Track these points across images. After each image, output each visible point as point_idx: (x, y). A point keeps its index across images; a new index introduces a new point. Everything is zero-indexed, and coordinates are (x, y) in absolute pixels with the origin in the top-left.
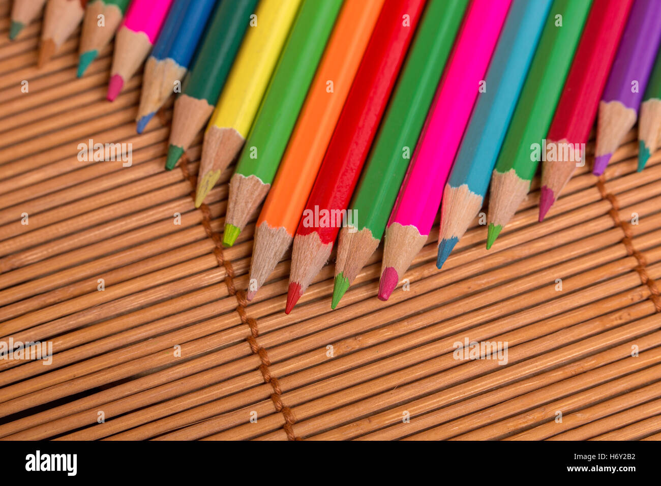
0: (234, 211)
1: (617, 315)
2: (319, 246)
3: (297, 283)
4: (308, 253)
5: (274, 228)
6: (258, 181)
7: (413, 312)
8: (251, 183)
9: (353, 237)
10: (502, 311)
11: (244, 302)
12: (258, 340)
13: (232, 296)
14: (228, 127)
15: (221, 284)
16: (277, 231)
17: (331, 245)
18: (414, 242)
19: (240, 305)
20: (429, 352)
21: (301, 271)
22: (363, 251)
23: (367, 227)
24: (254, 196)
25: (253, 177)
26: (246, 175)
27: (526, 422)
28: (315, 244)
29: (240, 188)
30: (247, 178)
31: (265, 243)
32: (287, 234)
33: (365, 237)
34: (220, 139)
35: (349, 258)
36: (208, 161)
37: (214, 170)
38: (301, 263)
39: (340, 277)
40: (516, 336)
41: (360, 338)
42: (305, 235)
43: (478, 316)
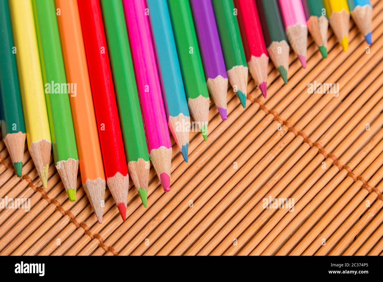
0: (69, 181)
1: (278, 146)
2: (123, 179)
3: (122, 203)
4: (119, 185)
5: (95, 181)
6: (73, 160)
7: (175, 193)
8: (70, 163)
9: (135, 167)
10: (220, 171)
11: (87, 228)
12: (105, 244)
13: (79, 228)
14: (41, 140)
15: (70, 224)
16: (97, 181)
17: (128, 175)
18: (167, 154)
19: (86, 231)
20: (195, 209)
21: (121, 196)
22: (145, 171)
23: (140, 158)
24: (75, 170)
25: (70, 159)
26: (66, 160)
27: (263, 220)
28: (121, 179)
29: (66, 168)
30: (67, 161)
31: (94, 190)
32: (102, 180)
33: (142, 163)
34: (40, 148)
35: (139, 178)
36: (39, 162)
37: (45, 165)
38: (118, 191)
39: (141, 190)
40: (234, 180)
41: (157, 218)
42: (113, 176)
43: (209, 179)
